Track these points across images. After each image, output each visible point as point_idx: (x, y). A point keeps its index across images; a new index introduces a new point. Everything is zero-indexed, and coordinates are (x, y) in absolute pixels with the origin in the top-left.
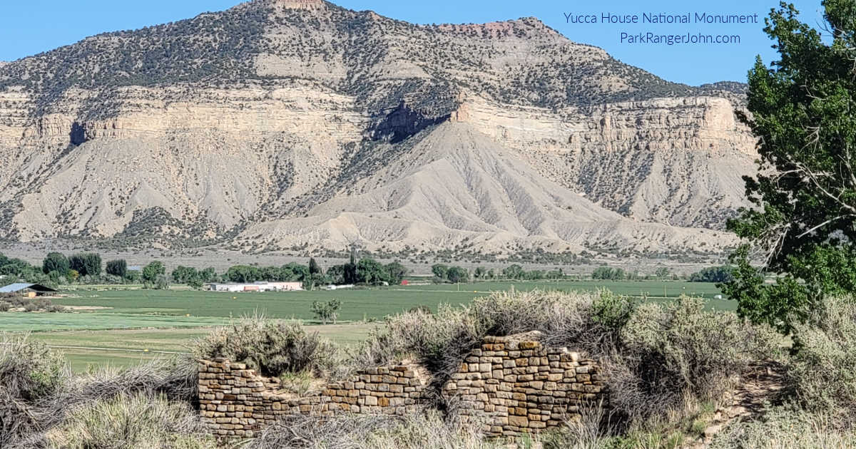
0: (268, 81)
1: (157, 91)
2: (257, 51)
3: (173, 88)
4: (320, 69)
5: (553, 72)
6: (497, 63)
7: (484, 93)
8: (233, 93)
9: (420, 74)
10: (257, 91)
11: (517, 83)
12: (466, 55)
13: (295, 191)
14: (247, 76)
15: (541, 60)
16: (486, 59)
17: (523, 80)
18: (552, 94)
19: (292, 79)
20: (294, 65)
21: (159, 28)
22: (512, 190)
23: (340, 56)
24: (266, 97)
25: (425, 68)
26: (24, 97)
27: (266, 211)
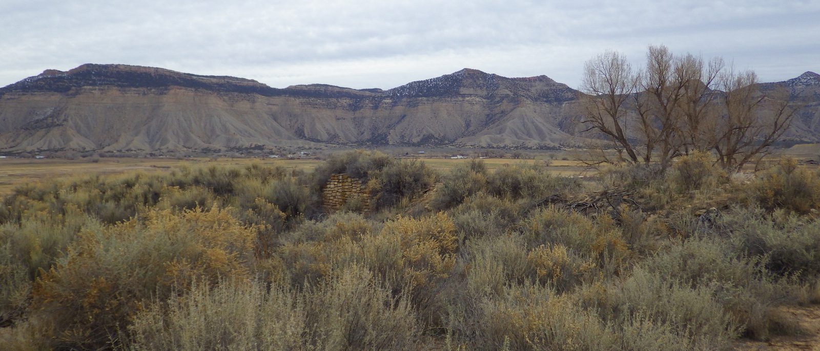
0: (463, 96)
1: (431, 99)
2: (460, 87)
3: (435, 98)
4: (479, 92)
5: (550, 92)
6: (533, 90)
7: (529, 99)
8: (453, 99)
9: (509, 93)
10: (460, 99)
11: (539, 95)
12: (524, 87)
13: (471, 128)
14: (458, 94)
15: (546, 88)
16: (530, 88)
17: (541, 95)
18: (550, 99)
19: (471, 95)
20: (471, 91)
21: (431, 80)
22: (537, 127)
23: (485, 88)
24: (463, 100)
25: (511, 91)
26: (390, 101)
27: (463, 135)
